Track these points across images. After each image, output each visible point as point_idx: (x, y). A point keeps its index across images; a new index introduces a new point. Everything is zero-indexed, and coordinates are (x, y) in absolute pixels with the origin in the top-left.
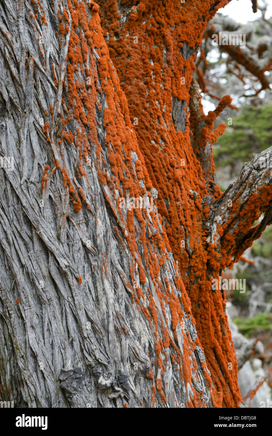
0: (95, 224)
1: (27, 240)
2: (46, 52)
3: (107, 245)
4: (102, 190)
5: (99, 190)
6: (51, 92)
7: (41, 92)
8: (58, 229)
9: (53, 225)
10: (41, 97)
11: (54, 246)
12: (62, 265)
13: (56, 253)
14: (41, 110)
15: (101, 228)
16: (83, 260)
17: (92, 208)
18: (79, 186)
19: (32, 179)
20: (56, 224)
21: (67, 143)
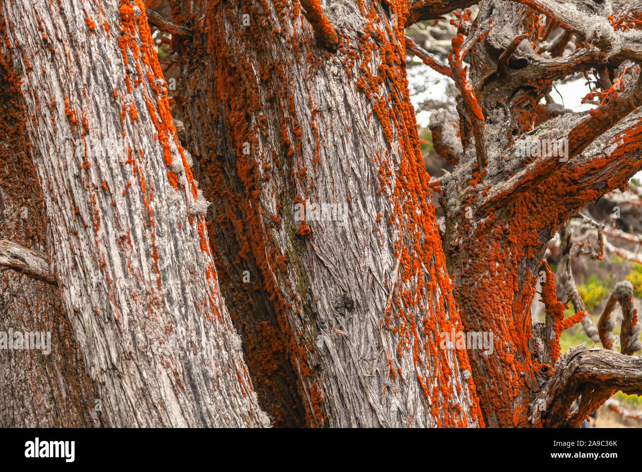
0: (407, 394)
1: (361, 400)
2: (383, 269)
3: (415, 409)
4: (415, 368)
5: (414, 369)
6: (384, 298)
7: (378, 297)
8: (380, 394)
9: (377, 391)
10: (377, 300)
11: (377, 406)
12: (380, 421)
13: (378, 411)
14: (377, 309)
15: (411, 396)
16: (396, 418)
17: (407, 381)
18: (398, 365)
19: (366, 358)
20: (380, 391)
21: (394, 333)
